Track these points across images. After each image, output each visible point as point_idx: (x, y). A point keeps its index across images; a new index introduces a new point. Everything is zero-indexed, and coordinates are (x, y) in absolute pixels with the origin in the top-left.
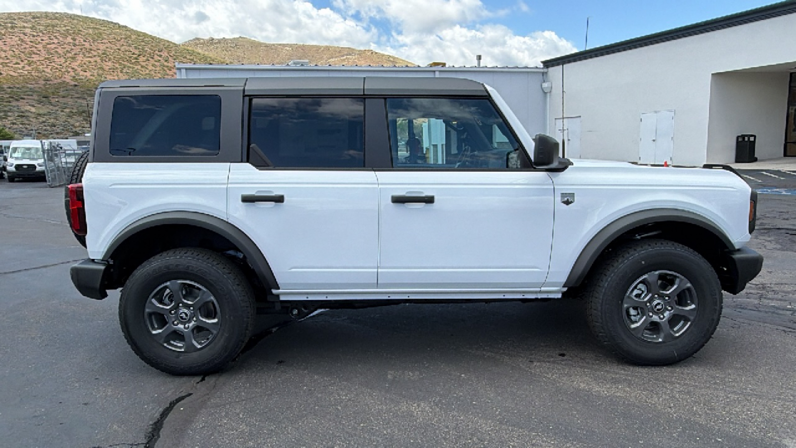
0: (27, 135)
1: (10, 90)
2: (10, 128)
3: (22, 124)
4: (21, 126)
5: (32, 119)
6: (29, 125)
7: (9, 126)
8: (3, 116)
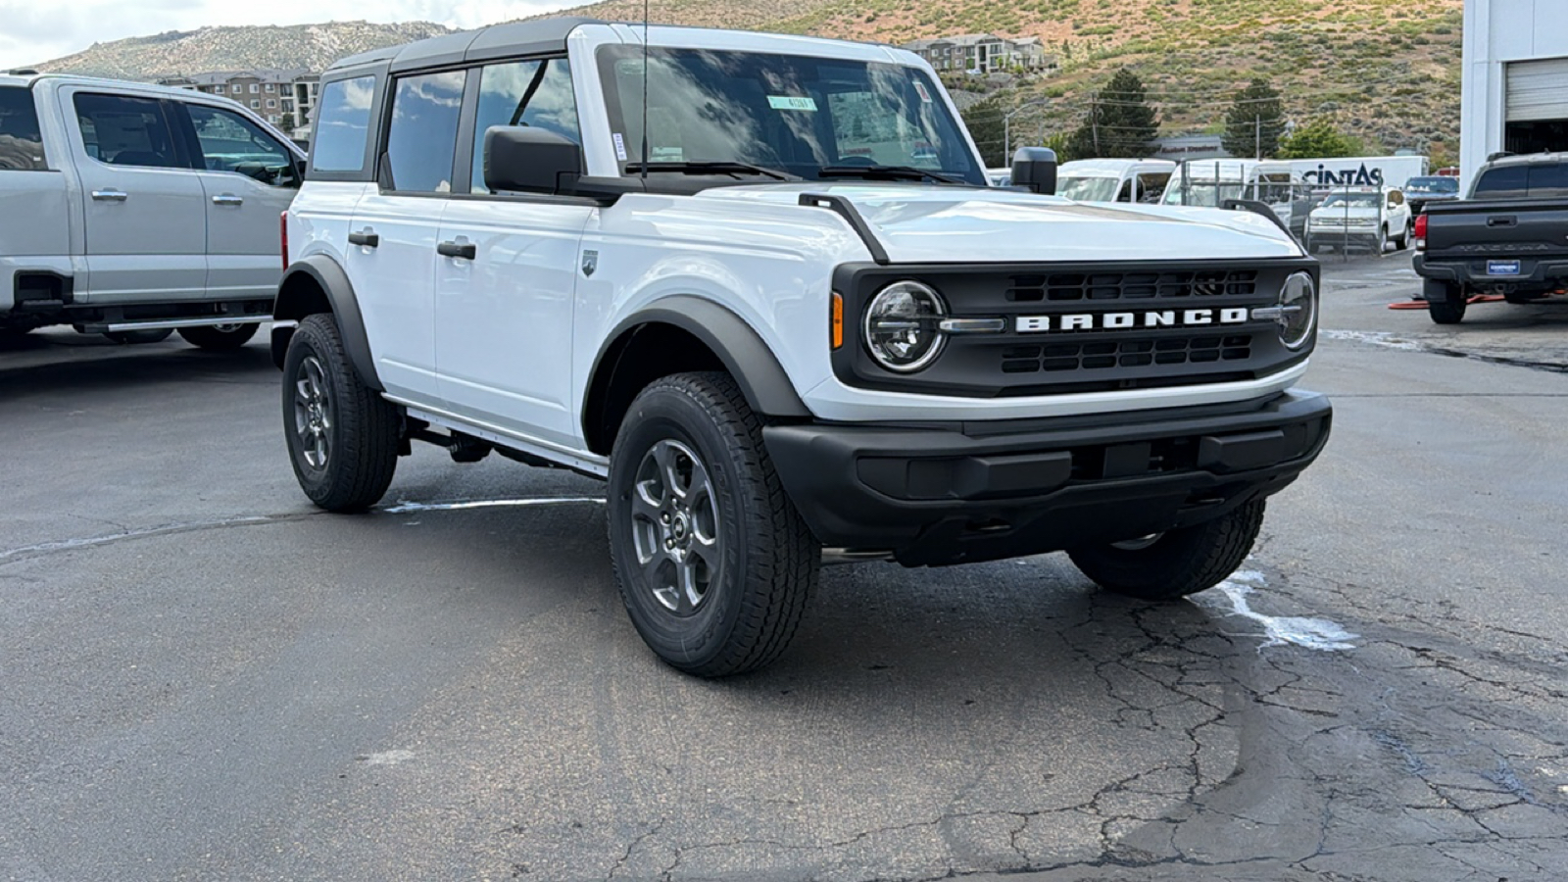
0: (1405, 146)
1: (1397, 20)
2: (1368, 127)
3: (1400, 115)
4: (1397, 120)
5: (1429, 101)
6: (1417, 116)
7: (1369, 121)
8: (1362, 96)
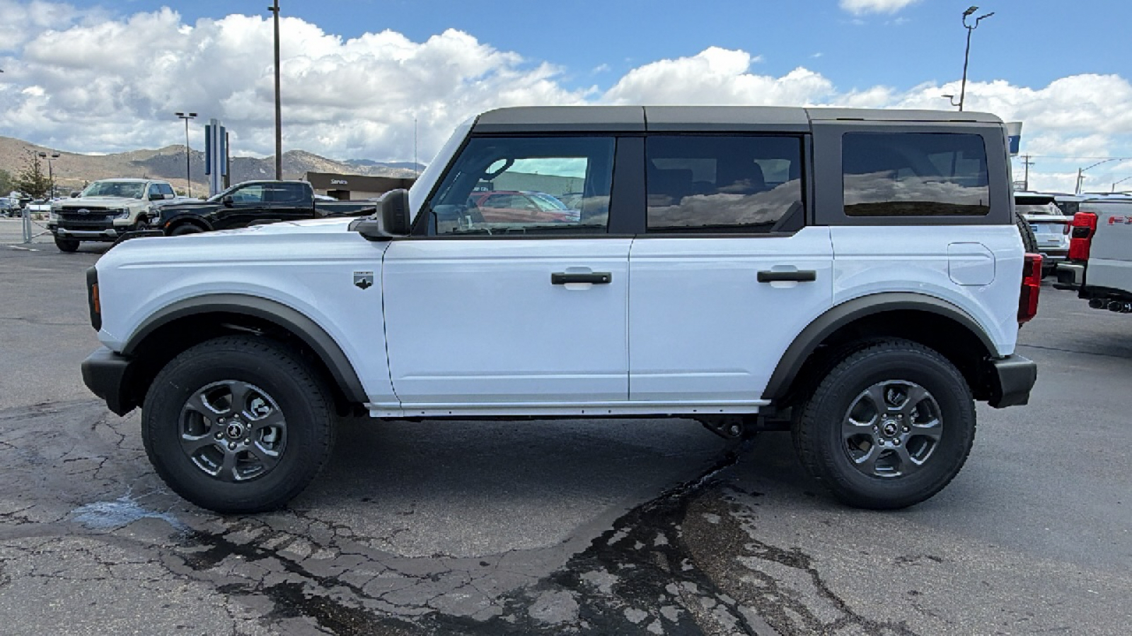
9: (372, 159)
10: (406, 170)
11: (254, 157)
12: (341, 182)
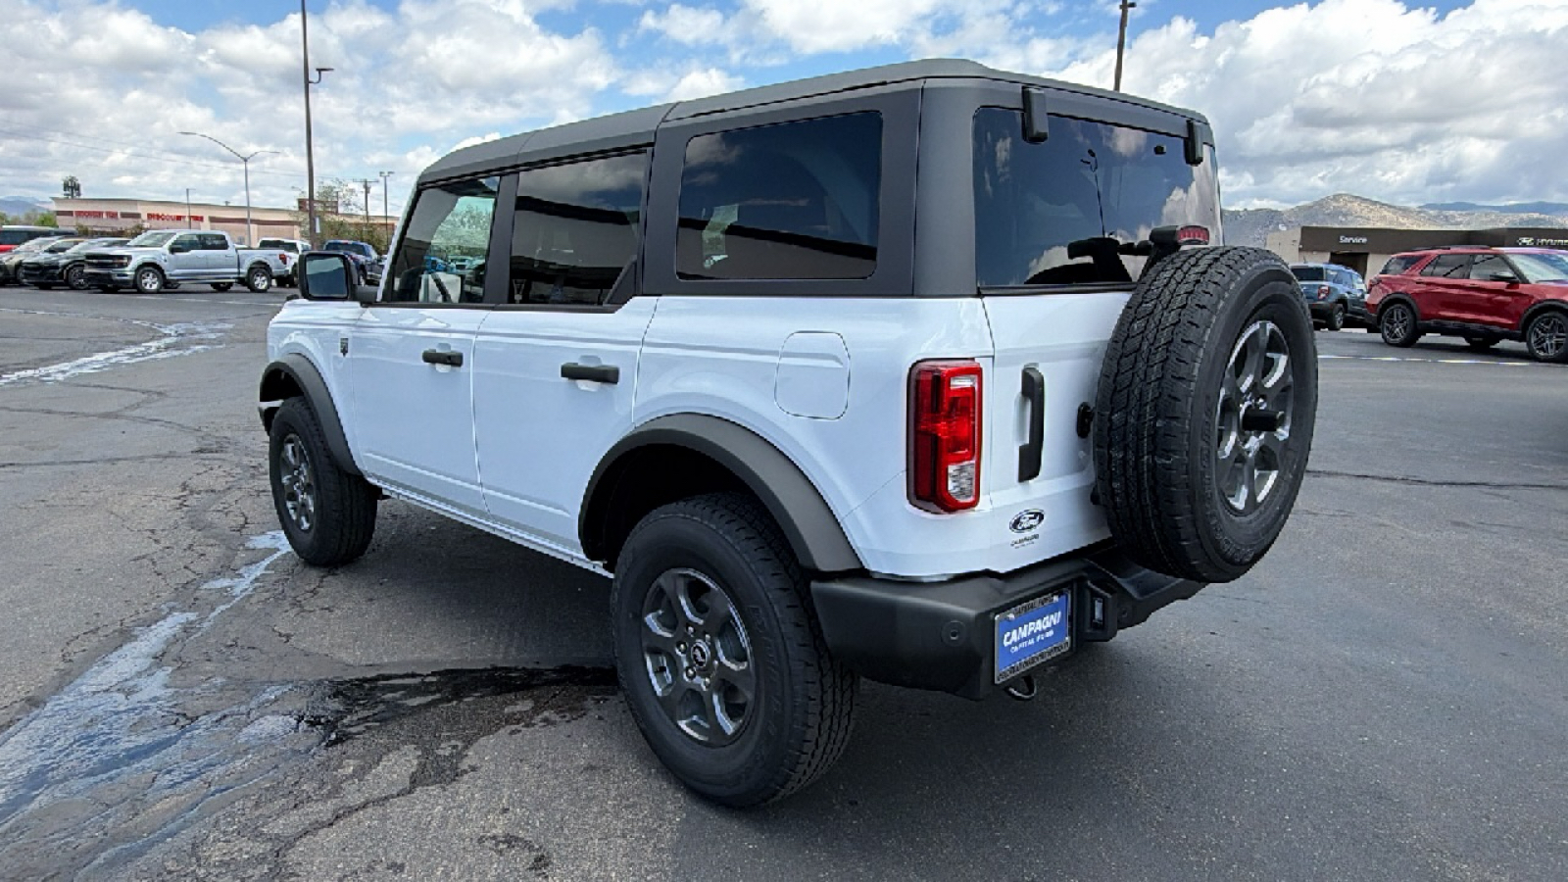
9: (1471, 201)
10: (1524, 216)
11: (1274, 208)
12: (1357, 240)
